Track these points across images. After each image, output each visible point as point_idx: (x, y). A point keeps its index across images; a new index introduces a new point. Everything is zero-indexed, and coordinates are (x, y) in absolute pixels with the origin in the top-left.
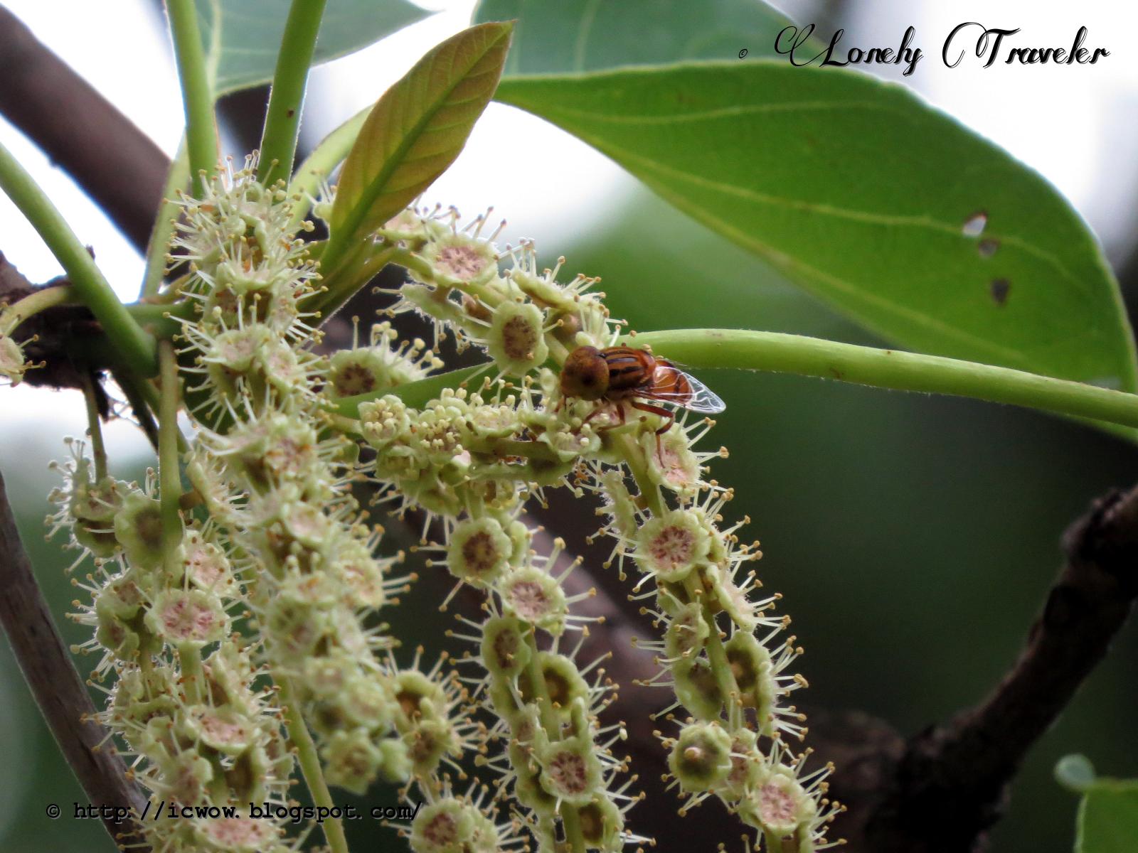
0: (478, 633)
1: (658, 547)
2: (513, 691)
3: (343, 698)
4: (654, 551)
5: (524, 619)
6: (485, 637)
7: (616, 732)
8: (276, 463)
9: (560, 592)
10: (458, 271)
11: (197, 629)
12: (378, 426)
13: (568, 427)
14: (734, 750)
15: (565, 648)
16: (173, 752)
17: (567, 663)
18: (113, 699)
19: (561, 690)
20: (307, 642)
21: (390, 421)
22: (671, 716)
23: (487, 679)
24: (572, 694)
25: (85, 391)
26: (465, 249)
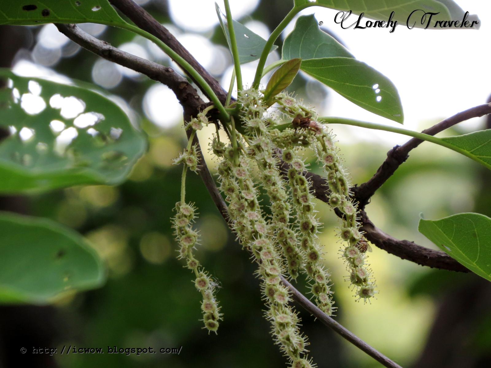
0: (287, 172)
1: (326, 159)
2: (294, 183)
3: (278, 195)
4: (326, 160)
5: (297, 169)
6: (289, 172)
7: (313, 191)
8: (263, 147)
9: (303, 164)
10: (288, 104)
11: (243, 175)
12: (274, 135)
13: (311, 137)
14: (342, 199)
15: (304, 175)
16: (239, 200)
17: (304, 178)
18: (221, 185)
19: (303, 183)
20: (271, 183)
21: (276, 134)
22: (328, 191)
23: (289, 180)
24: (305, 183)
25: (215, 124)
26: (289, 100)
